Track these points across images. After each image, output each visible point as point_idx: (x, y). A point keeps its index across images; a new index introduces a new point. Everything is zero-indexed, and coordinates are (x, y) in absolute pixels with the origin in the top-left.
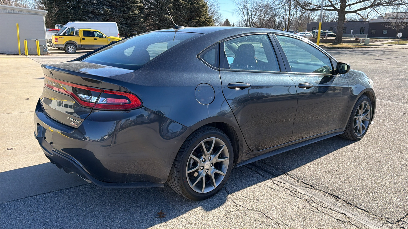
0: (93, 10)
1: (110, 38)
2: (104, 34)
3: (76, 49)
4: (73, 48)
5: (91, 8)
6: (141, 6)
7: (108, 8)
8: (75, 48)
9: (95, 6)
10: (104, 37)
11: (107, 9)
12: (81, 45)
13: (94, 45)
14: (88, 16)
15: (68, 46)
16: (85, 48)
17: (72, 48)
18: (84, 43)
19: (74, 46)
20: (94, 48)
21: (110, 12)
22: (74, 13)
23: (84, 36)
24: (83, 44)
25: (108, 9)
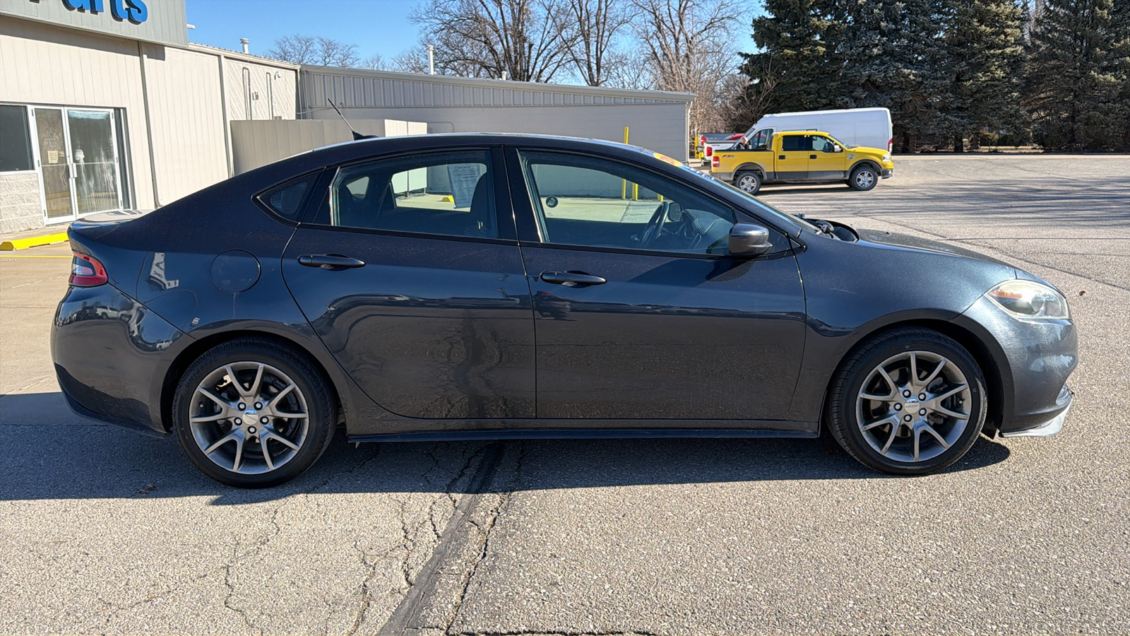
0: (870, 76)
1: (855, 152)
2: (838, 142)
3: (759, 183)
4: (753, 181)
5: (863, 73)
6: (1015, 54)
7: (909, 69)
8: (758, 180)
9: (875, 66)
10: (835, 150)
11: (905, 70)
12: (775, 172)
13: (808, 172)
14: (853, 94)
15: (742, 176)
16: (785, 180)
17: (750, 180)
18: (782, 167)
19: (757, 177)
20: (808, 179)
21: (916, 77)
22: (816, 90)
23: (784, 150)
24: (779, 171)
25: (909, 71)
